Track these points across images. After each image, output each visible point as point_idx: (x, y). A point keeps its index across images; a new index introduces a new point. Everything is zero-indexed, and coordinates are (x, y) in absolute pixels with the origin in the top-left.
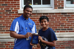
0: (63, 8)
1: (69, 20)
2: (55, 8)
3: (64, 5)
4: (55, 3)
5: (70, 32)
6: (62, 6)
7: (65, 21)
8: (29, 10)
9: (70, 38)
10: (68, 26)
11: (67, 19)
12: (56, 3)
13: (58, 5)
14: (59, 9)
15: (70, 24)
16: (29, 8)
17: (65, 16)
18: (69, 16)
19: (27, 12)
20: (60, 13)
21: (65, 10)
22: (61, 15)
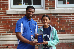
0: (54, 8)
1: (61, 21)
2: (46, 9)
3: (56, 5)
4: (45, 3)
5: (61, 33)
6: (53, 6)
7: (57, 22)
8: (31, 11)
9: (62, 40)
10: (59, 27)
11: (59, 20)
12: (47, 3)
13: (49, 5)
14: (50, 10)
15: (61, 25)
16: (31, 9)
17: (56, 17)
18: (61, 17)
19: (29, 13)
20: (51, 14)
21: (57, 11)
22: (52, 16)
